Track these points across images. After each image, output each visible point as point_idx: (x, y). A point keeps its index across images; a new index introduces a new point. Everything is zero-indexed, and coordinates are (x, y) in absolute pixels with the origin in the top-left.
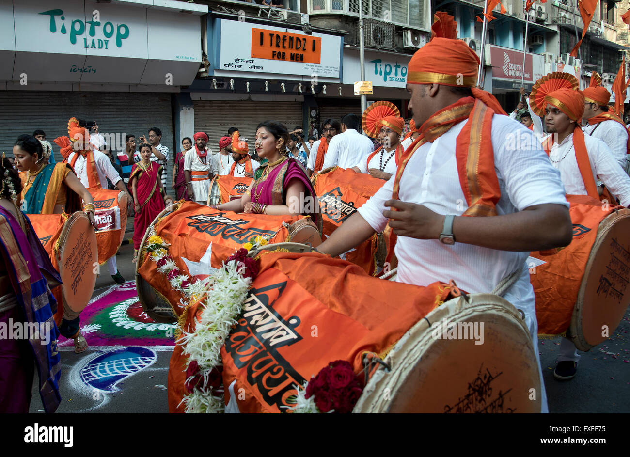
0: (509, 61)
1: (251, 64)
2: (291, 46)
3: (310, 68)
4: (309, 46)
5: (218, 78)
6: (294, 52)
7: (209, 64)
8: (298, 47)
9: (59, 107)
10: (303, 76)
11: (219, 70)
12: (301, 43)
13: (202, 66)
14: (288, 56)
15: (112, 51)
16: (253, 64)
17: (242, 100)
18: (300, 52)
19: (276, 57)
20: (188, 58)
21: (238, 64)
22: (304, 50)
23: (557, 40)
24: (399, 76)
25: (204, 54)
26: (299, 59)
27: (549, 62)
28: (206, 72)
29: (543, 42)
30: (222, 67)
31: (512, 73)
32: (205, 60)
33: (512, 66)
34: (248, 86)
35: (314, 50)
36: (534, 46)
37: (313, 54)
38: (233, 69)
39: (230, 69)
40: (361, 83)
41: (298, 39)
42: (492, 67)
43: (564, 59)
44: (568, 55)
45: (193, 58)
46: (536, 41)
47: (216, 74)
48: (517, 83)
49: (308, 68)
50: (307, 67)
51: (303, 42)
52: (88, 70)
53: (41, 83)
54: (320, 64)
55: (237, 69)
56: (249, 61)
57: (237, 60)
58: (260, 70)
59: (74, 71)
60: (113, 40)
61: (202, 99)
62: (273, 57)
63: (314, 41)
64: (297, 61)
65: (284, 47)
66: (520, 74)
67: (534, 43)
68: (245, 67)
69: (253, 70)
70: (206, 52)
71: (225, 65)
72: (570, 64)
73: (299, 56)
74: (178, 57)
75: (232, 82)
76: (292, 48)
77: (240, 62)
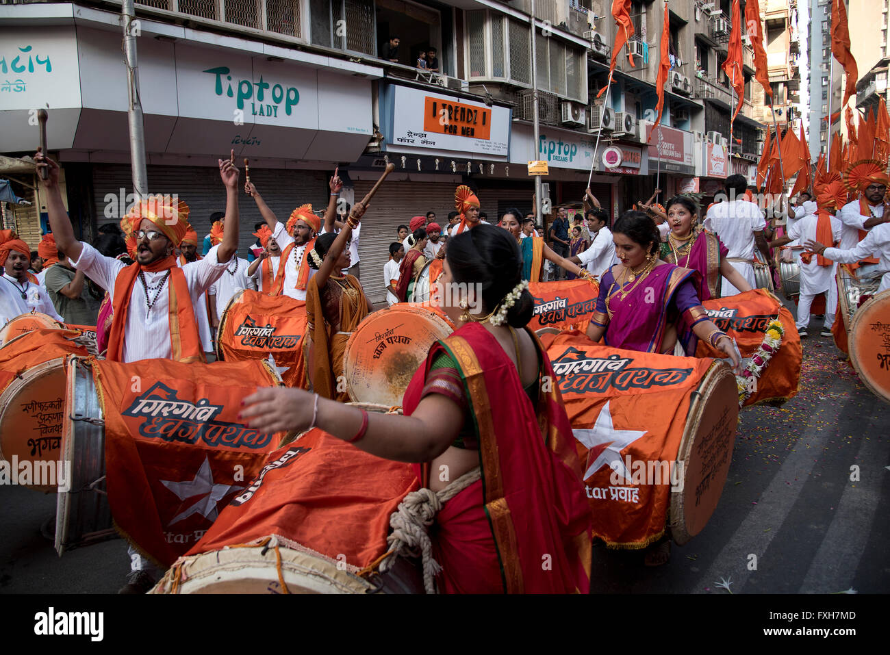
0: (662, 139)
1: (423, 139)
2: (462, 119)
3: (480, 144)
4: (480, 119)
5: (390, 155)
6: (465, 125)
7: (383, 138)
8: (470, 119)
9: (206, 187)
10: (472, 154)
11: (392, 145)
12: (472, 114)
13: (373, 140)
14: (459, 130)
15: (281, 120)
16: (426, 139)
17: (400, 181)
18: (471, 126)
19: (448, 131)
20: (359, 130)
21: (410, 138)
22: (475, 123)
23: (702, 117)
24: (563, 155)
25: (374, 126)
26: (469, 133)
27: (698, 141)
28: (379, 146)
29: (688, 118)
30: (396, 142)
31: (665, 153)
32: (377, 132)
33: (665, 145)
34: (419, 164)
35: (484, 124)
36: (678, 122)
37: (484, 128)
38: (406, 144)
39: (403, 143)
40: (535, 163)
41: (469, 111)
42: (647, 146)
43: (711, 137)
44: (715, 133)
45: (364, 131)
46: (681, 116)
47: (389, 150)
48: (671, 164)
49: (477, 145)
50: (478, 143)
51: (474, 114)
52: (251, 142)
53: (189, 157)
54: (489, 139)
55: (410, 144)
56: (421, 135)
57: (410, 134)
58: (431, 146)
59: (236, 143)
60: (282, 106)
61: (360, 179)
62: (445, 131)
63: (484, 113)
64: (468, 136)
65: (456, 120)
66: (672, 154)
67: (680, 119)
68: (418, 142)
69: (425, 145)
70: (378, 124)
71: (398, 139)
72: (717, 143)
73: (470, 130)
74: (349, 129)
75: (403, 159)
76: (464, 120)
77: (413, 136)
